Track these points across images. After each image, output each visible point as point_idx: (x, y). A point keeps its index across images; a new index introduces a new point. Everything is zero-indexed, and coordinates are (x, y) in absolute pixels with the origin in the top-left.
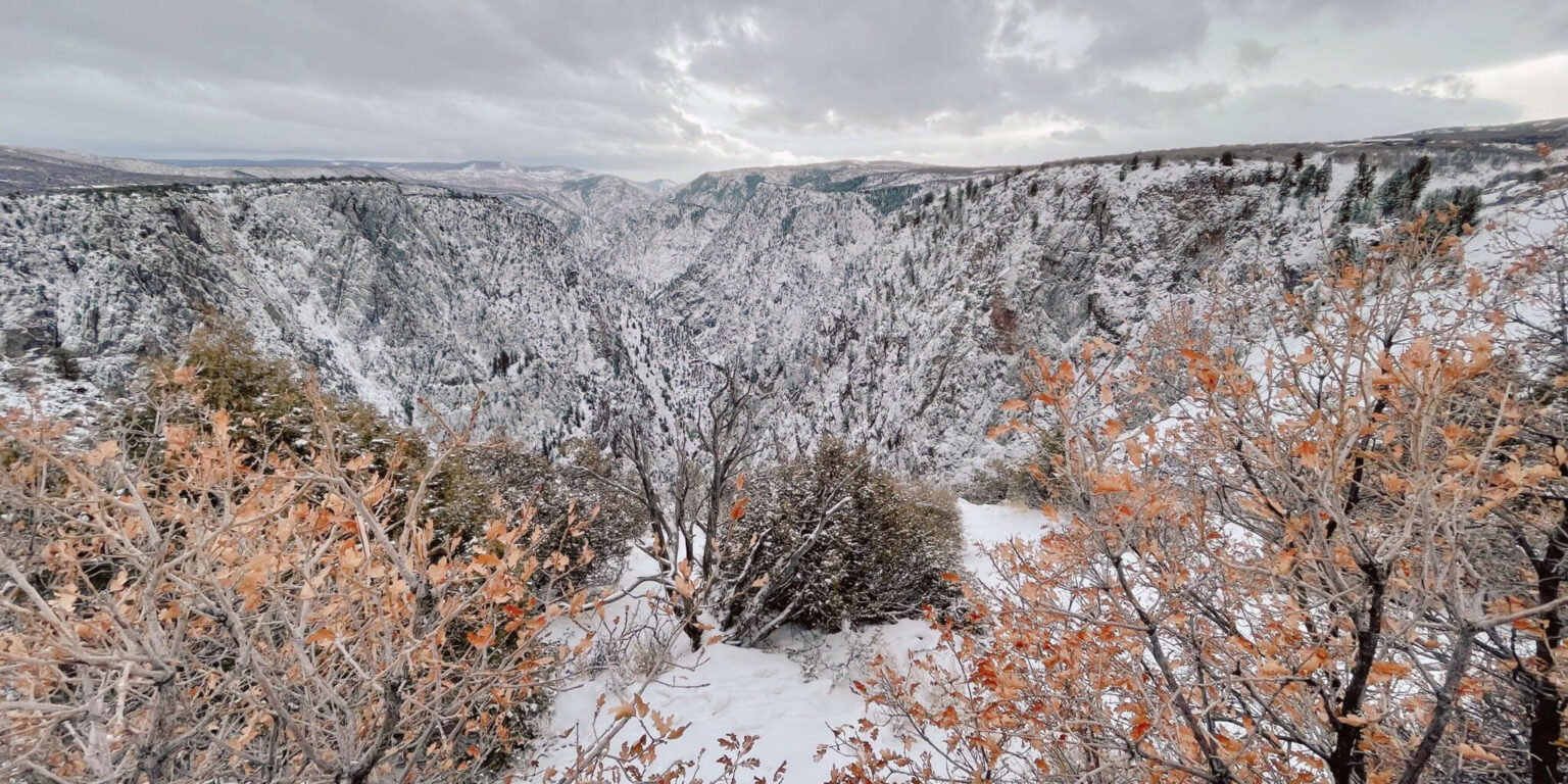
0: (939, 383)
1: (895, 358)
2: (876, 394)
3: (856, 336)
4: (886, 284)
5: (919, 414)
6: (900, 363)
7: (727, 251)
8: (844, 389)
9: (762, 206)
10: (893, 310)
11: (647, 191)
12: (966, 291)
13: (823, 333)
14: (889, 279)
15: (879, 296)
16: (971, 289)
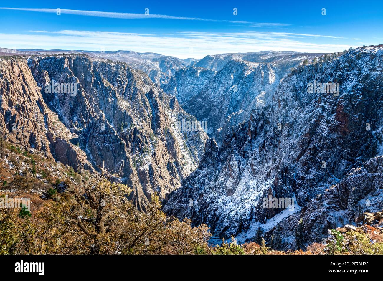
0: (308, 146)
1: (286, 133)
2: (276, 150)
3: (268, 123)
4: (284, 100)
5: (298, 160)
6: (289, 135)
7: (215, 86)
8: (261, 146)
9: (230, 68)
10: (286, 111)
11: (184, 62)
12: (323, 104)
13: (253, 120)
14: (285, 98)
15: (280, 105)
16: (325, 102)
